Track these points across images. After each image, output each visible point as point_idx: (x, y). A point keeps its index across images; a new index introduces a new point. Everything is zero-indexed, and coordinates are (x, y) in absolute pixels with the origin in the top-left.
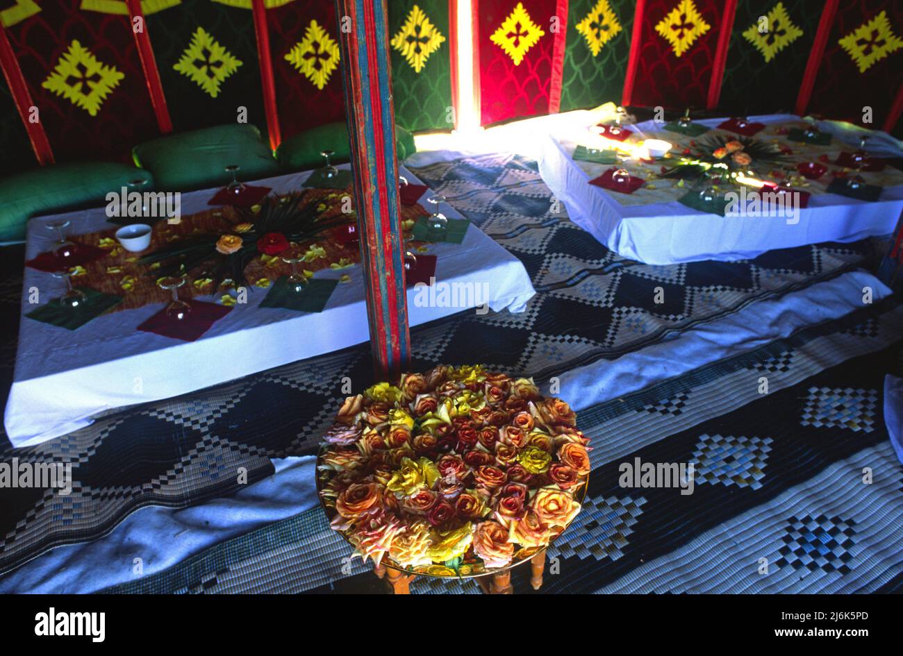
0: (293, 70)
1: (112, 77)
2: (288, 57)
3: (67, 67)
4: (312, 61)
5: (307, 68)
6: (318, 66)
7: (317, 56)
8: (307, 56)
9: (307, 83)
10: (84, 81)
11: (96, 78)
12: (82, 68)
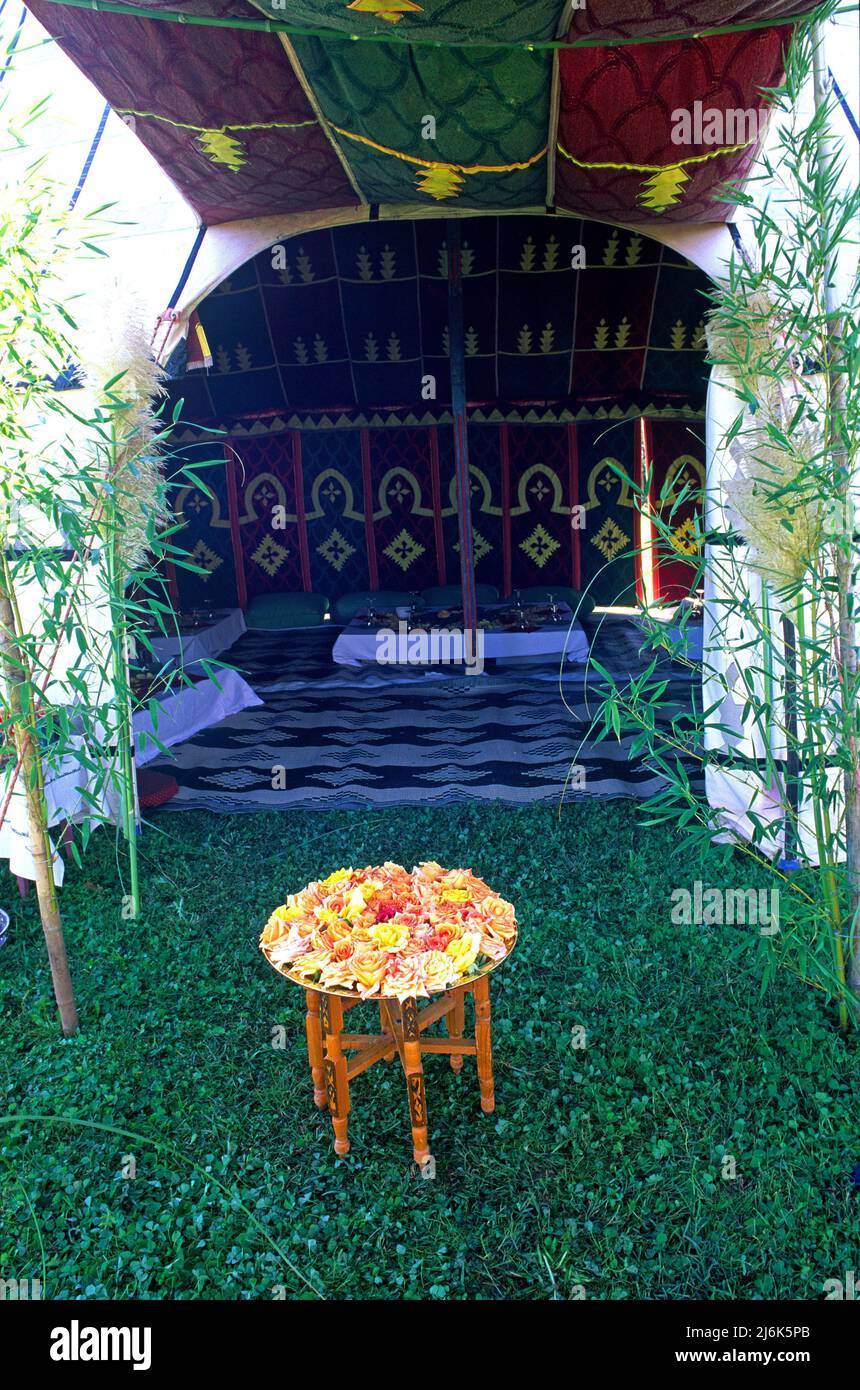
0: (523, 554)
1: (419, 550)
2: (521, 546)
3: (397, 543)
4: (536, 549)
5: (533, 554)
6: (540, 553)
7: (540, 546)
8: (533, 546)
9: (532, 563)
10: (404, 551)
11: (411, 550)
12: (404, 544)
